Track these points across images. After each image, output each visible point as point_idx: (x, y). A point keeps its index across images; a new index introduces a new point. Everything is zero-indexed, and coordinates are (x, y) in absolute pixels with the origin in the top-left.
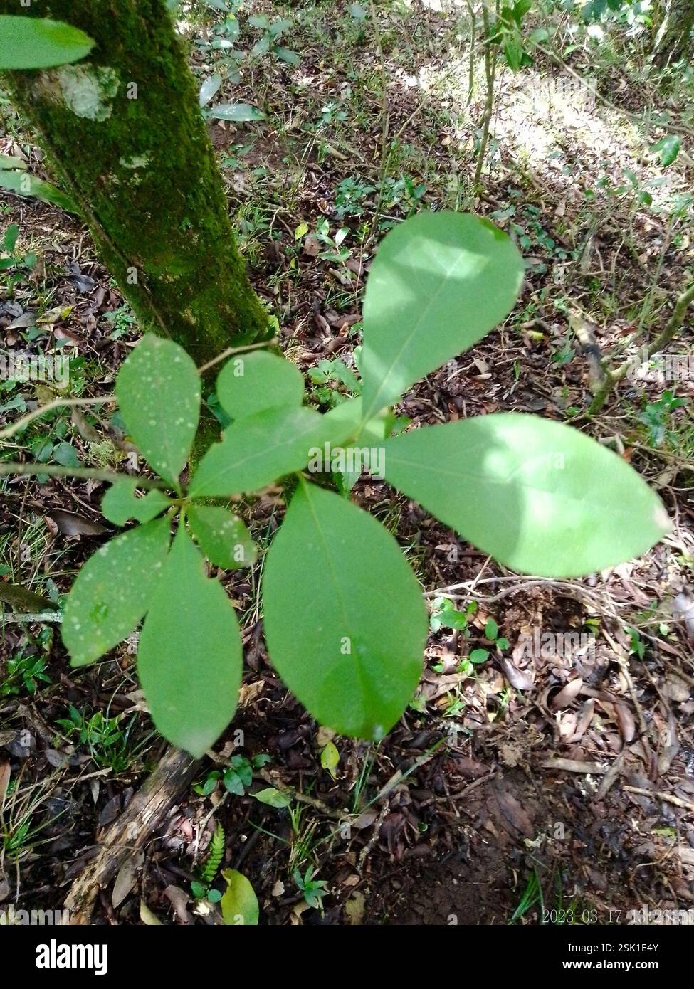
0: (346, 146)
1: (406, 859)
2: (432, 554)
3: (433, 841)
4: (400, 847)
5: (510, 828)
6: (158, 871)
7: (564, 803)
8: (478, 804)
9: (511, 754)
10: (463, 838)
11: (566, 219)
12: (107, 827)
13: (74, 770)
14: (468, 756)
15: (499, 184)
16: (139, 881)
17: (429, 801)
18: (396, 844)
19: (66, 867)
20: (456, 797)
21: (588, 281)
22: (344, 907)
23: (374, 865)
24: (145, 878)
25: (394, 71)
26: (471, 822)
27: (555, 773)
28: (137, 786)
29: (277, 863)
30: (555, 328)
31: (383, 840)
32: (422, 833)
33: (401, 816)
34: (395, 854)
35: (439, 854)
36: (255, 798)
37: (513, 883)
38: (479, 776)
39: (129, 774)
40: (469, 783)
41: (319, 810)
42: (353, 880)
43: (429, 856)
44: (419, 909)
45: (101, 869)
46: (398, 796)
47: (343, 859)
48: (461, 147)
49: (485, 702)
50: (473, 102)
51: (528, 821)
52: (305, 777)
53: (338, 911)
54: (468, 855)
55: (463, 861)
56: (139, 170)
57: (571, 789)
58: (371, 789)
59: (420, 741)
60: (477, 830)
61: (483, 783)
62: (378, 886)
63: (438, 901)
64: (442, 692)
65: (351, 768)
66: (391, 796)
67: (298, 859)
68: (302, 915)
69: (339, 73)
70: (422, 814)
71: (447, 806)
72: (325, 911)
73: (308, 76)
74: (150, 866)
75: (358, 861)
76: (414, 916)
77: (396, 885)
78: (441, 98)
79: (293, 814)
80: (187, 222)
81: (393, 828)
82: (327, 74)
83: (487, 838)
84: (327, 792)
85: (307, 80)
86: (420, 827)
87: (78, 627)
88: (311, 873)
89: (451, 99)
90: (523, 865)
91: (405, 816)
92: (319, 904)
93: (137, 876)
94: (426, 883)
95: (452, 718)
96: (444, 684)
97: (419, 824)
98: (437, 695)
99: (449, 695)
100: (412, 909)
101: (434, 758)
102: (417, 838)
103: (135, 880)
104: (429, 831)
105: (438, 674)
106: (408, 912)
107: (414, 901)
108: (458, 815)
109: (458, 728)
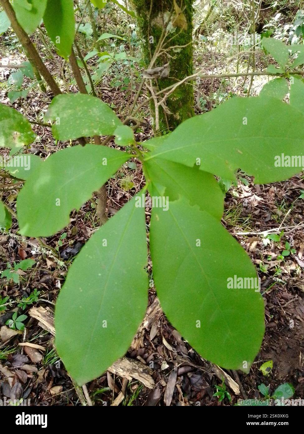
2: (254, 226)
6: (166, 328)
8: (292, 310)
10: (289, 321)
14: (285, 291)
16: (160, 331)
17: (272, 307)
20: (283, 306)
24: (162, 330)
26: (291, 316)
32: (271, 318)
35: (278, 328)
38: (291, 299)
40: (287, 302)
43: (275, 328)
44: (274, 347)
45: (146, 323)
48: (236, 93)
49: (290, 272)
59: (265, 284)
60: (293, 319)
61: (293, 302)
70: (271, 311)
71: (280, 308)
74: (163, 326)
76: (272, 350)
83: (298, 323)
94: (275, 338)
95: (277, 277)
96: (272, 264)
97: (270, 314)
98: (271, 267)
99: (276, 267)
100: (271, 348)
101: (272, 291)
102: (270, 320)
103: (158, 330)
104: (274, 318)
105: (269, 261)
106: (269, 348)
107: (271, 345)
108: (285, 313)
109: (280, 280)
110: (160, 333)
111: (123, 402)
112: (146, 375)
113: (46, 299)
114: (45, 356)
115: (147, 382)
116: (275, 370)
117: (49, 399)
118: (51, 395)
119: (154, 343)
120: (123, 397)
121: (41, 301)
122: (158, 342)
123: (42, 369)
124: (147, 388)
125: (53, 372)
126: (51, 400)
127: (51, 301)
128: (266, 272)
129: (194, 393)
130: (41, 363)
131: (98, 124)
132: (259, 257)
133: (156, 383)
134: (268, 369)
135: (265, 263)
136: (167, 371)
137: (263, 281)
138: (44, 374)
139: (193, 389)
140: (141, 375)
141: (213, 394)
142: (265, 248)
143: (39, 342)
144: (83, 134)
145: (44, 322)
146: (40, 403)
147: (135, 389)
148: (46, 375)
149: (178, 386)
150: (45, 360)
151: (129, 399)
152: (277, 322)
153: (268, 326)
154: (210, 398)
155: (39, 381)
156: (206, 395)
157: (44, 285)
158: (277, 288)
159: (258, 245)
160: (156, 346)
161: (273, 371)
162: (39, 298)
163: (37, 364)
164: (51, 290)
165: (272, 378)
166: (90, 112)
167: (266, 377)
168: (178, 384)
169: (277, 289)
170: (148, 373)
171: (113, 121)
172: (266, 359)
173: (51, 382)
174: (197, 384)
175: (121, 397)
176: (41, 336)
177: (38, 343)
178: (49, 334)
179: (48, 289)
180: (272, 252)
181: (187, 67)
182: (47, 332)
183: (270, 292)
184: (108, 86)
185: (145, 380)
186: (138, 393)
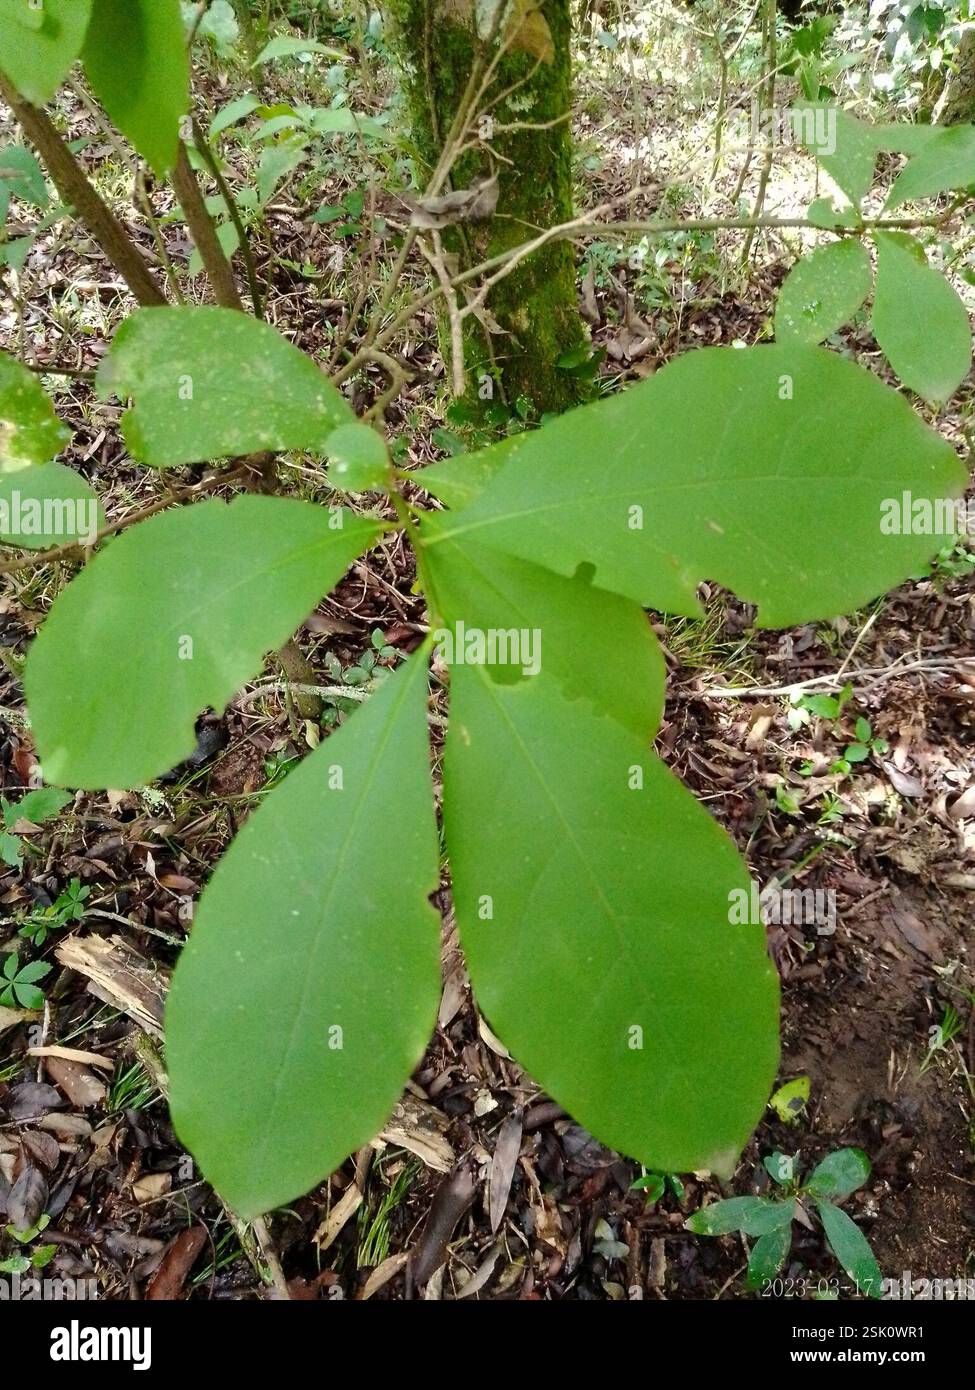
1: (793, 980)
2: (763, 666)
4: (785, 966)
5: (913, 952)
8: (871, 924)
9: (911, 860)
14: (852, 870)
15: (767, 269)
16: (469, 999)
18: (780, 963)
20: (845, 915)
26: (866, 944)
27: (963, 892)
32: (808, 953)
33: (782, 931)
35: (829, 980)
37: (927, 1011)
38: (869, 892)
40: (856, 901)
43: (819, 980)
44: (815, 1039)
49: (867, 809)
51: (935, 945)
54: (870, 976)
55: (862, 985)
56: (521, 114)
59: (791, 851)
60: (873, 953)
61: (875, 900)
64: (816, 794)
70: (808, 931)
76: (807, 1046)
77: (783, 1011)
80: (550, 189)
81: (774, 944)
83: (886, 964)
87: (791, 323)
90: (936, 992)
91: (786, 930)
93: (465, 993)
94: (817, 1012)
95: (829, 825)
96: (816, 787)
97: (805, 940)
98: (810, 797)
99: (826, 796)
100: (806, 1040)
101: (812, 871)
102: (803, 957)
103: (464, 998)
104: (816, 950)
105: (805, 777)
106: (800, 1042)
107: (806, 1031)
108: (849, 935)
109: (837, 836)
110: (472, 1006)
111: (360, 1214)
112: (430, 1134)
113: (110, 908)
114: (112, 1086)
115: (434, 1153)
116: (815, 1104)
117: (130, 1215)
118: (136, 1202)
119: (452, 1038)
120: (359, 1200)
121: (94, 916)
122: (463, 1032)
123: (104, 1125)
124: (433, 1171)
125: (140, 1133)
126: (138, 1216)
127: (126, 916)
128: (797, 813)
129: (573, 1181)
130: (100, 1107)
131: (272, 411)
132: (774, 766)
133: (458, 1155)
134: (796, 1103)
135: (794, 786)
136: (493, 1118)
137: (787, 838)
138: (113, 1139)
139: (570, 1169)
140: (414, 1133)
141: (629, 1182)
142: (795, 737)
143: (92, 1044)
144: (224, 444)
145: (105, 983)
146: (105, 1227)
147: (396, 1175)
148: (118, 1143)
149: (527, 1163)
150: (113, 1098)
151: (378, 1205)
152: (824, 962)
153: (798, 975)
154: (622, 1194)
155: (97, 1160)
156: (611, 1184)
157: (103, 865)
158: (828, 859)
159: (773, 729)
160: (459, 1046)
161: (811, 1107)
162: (87, 908)
163: (89, 1110)
164: (126, 881)
165: (807, 1130)
166: (243, 370)
167: (789, 1126)
168: (526, 1156)
169: (828, 863)
170: (434, 1128)
171: (319, 398)
172: (790, 1073)
173: (135, 1165)
174: (583, 1154)
175: (352, 1201)
176: (98, 1025)
177: (88, 1047)
178: (125, 1018)
179: (113, 880)
180: (816, 749)
181: (555, 160)
182: (118, 1011)
183: (805, 872)
184: (292, 200)
185: (425, 1148)
186: (405, 1184)
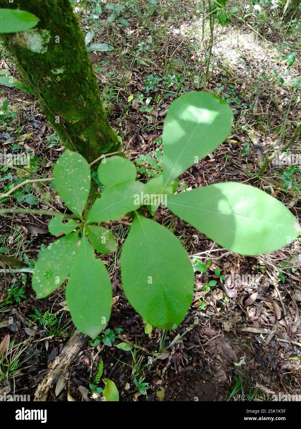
0: (149, 60)
1: (183, 372)
3: (194, 365)
4: (180, 367)
5: (228, 358)
6: (75, 379)
7: (251, 347)
8: (213, 348)
9: (227, 326)
10: (207, 363)
11: (246, 90)
12: (53, 361)
13: (37, 337)
14: (208, 327)
16: (67, 384)
17: (192, 347)
18: (178, 366)
19: (35, 379)
20: (204, 345)
21: (256, 117)
22: (156, 394)
23: (168, 376)
24: (69, 383)
25: (169, 27)
26: (211, 355)
27: (247, 334)
28: (65, 343)
29: (126, 375)
30: (242, 139)
31: (172, 364)
32: (189, 361)
33: (180, 354)
34: (178, 370)
35: (197, 370)
36: (116, 347)
37: (229, 382)
38: (214, 336)
39: (61, 338)
40: (209, 339)
41: (144, 352)
42: (160, 382)
43: (193, 371)
44: (189, 394)
45: (50, 380)
46: (179, 345)
47: (155, 373)
48: (199, 60)
49: (216, 303)
50: (204, 40)
51: (235, 355)
52: (138, 337)
53: (154, 396)
54: (210, 370)
55: (207, 373)
56: (60, 75)
57: (254, 341)
58: (167, 342)
59: (188, 321)
60: (213, 359)
61: (215, 339)
62: (170, 385)
63: (197, 390)
64: (197, 299)
65: (158, 334)
66: (175, 345)
67: (135, 373)
68: (138, 398)
69: (145, 28)
70: (189, 353)
71: (200, 349)
72: (148, 396)
73: (132, 30)
74: (71, 378)
75: (162, 374)
76: (186, 397)
77: (178, 384)
78: (190, 38)
79: (133, 354)
80: (81, 97)
81: (177, 359)
82: (140, 29)
83: (217, 363)
84: (147, 344)
85: (132, 32)
86: (188, 358)
87: (39, 281)
88: (142, 379)
89: (194, 39)
90: (233, 374)
91: (182, 353)
92: (145, 393)
93: (66, 382)
94: (192, 382)
95: (201, 311)
96: (197, 296)
98: (195, 300)
99: (200, 300)
100: (186, 394)
101: (194, 328)
102: (187, 363)
103: (65, 384)
104: (192, 360)
107: (186, 390)
108: (205, 353)
109: (204, 315)
110: (67, 387)
119: (59, 400)
122: (63, 398)
153: (184, 370)
158: (200, 323)
169: (200, 325)
183: (191, 329)
